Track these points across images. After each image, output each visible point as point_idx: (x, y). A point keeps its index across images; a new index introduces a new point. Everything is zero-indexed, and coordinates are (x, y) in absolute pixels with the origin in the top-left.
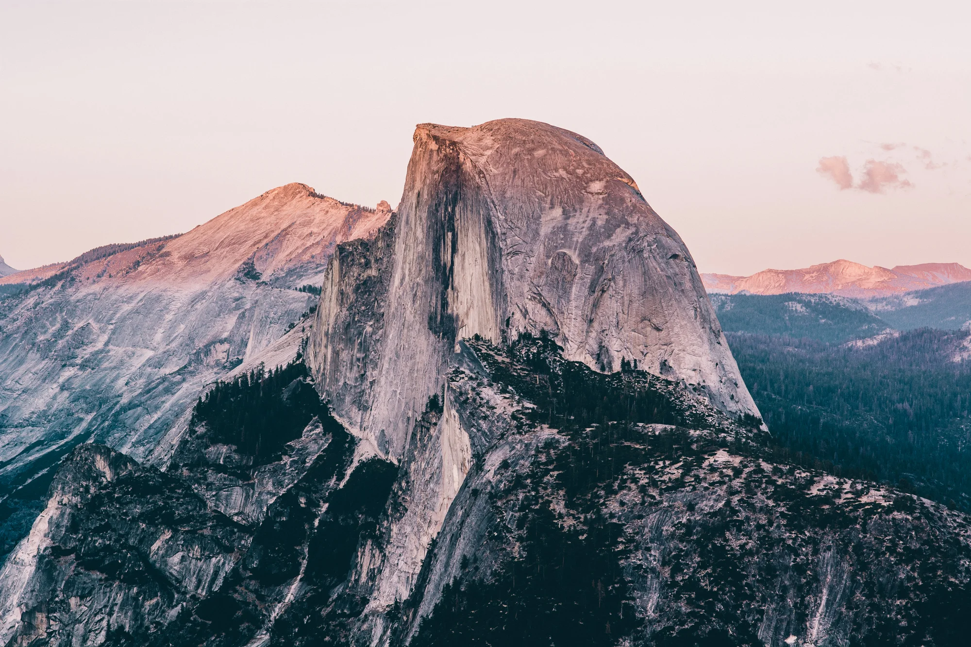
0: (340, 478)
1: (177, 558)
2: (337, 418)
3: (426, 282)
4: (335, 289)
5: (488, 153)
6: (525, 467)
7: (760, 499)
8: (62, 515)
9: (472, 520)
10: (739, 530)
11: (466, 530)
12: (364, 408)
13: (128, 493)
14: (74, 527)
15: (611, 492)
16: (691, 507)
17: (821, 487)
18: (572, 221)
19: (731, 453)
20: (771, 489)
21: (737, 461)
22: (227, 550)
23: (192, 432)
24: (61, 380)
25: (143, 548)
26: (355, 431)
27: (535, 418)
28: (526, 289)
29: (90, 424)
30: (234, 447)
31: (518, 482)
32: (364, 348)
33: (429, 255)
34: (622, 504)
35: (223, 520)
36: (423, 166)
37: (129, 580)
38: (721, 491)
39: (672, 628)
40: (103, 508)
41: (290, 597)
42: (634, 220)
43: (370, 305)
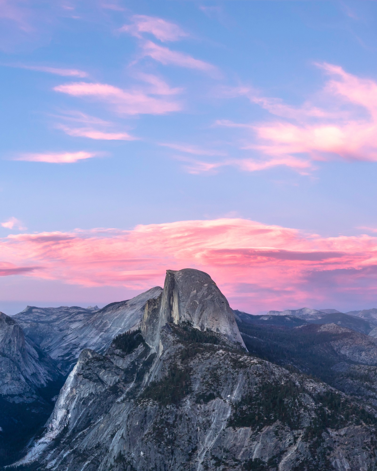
0: (146, 358)
1: (106, 376)
2: (147, 343)
3: (167, 309)
4: (147, 311)
5: (180, 277)
6: (173, 354)
7: (227, 361)
8: (80, 366)
9: (159, 367)
10: (221, 369)
11: (157, 369)
12: (153, 341)
13: (95, 361)
14: (83, 369)
15: (192, 360)
16: (210, 364)
17: (243, 358)
18: (198, 293)
19: (223, 351)
20: (230, 359)
21: (224, 352)
22: (118, 375)
23: (111, 346)
24: (100, 335)
25: (98, 374)
26: (151, 347)
27: (178, 342)
28: (185, 310)
29: (105, 346)
30: (121, 350)
31: (170, 358)
32: (154, 326)
33: (168, 302)
34: (194, 363)
35: (117, 368)
36: (167, 281)
37: (94, 381)
38: (218, 360)
39: (201, 393)
40: (89, 364)
41: (131, 386)
42: (214, 293)
43: (155, 315)
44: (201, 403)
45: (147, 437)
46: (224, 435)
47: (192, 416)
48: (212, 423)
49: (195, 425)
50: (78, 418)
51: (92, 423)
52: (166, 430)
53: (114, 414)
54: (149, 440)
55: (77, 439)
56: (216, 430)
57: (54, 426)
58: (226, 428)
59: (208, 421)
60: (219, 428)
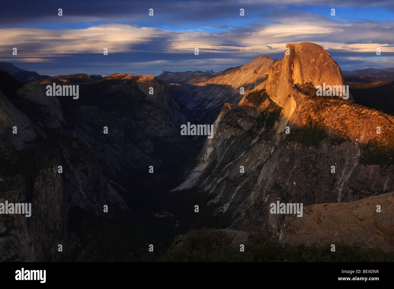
1: (242, 123)
2: (271, 99)
3: (288, 73)
4: (271, 75)
5: (300, 49)
6: (306, 108)
7: (352, 114)
8: (223, 115)
9: (296, 117)
10: (347, 119)
12: (276, 97)
13: (234, 112)
14: (225, 117)
15: (323, 112)
16: (338, 115)
17: (364, 111)
18: (316, 61)
19: (346, 105)
20: (354, 112)
21: (347, 106)
22: (251, 122)
23: (245, 101)
24: (222, 92)
25: (237, 121)
26: (274, 101)
27: (308, 99)
28: (307, 74)
29: (227, 100)
30: (253, 104)
31: (305, 110)
32: (276, 86)
33: (289, 68)
34: (325, 114)
35: (251, 117)
37: (234, 127)
38: (344, 112)
39: (334, 137)
40: (230, 114)
41: (262, 131)
42: (329, 61)
43: (277, 78)
44: (335, 145)
45: (297, 171)
46: (357, 171)
47: (329, 155)
48: (346, 160)
49: (333, 162)
50: (224, 154)
51: (235, 158)
52: (311, 166)
53: (255, 152)
54: (299, 173)
55: (226, 169)
56: (350, 166)
57: (205, 159)
58: (358, 165)
59: (343, 159)
60: (353, 166)
